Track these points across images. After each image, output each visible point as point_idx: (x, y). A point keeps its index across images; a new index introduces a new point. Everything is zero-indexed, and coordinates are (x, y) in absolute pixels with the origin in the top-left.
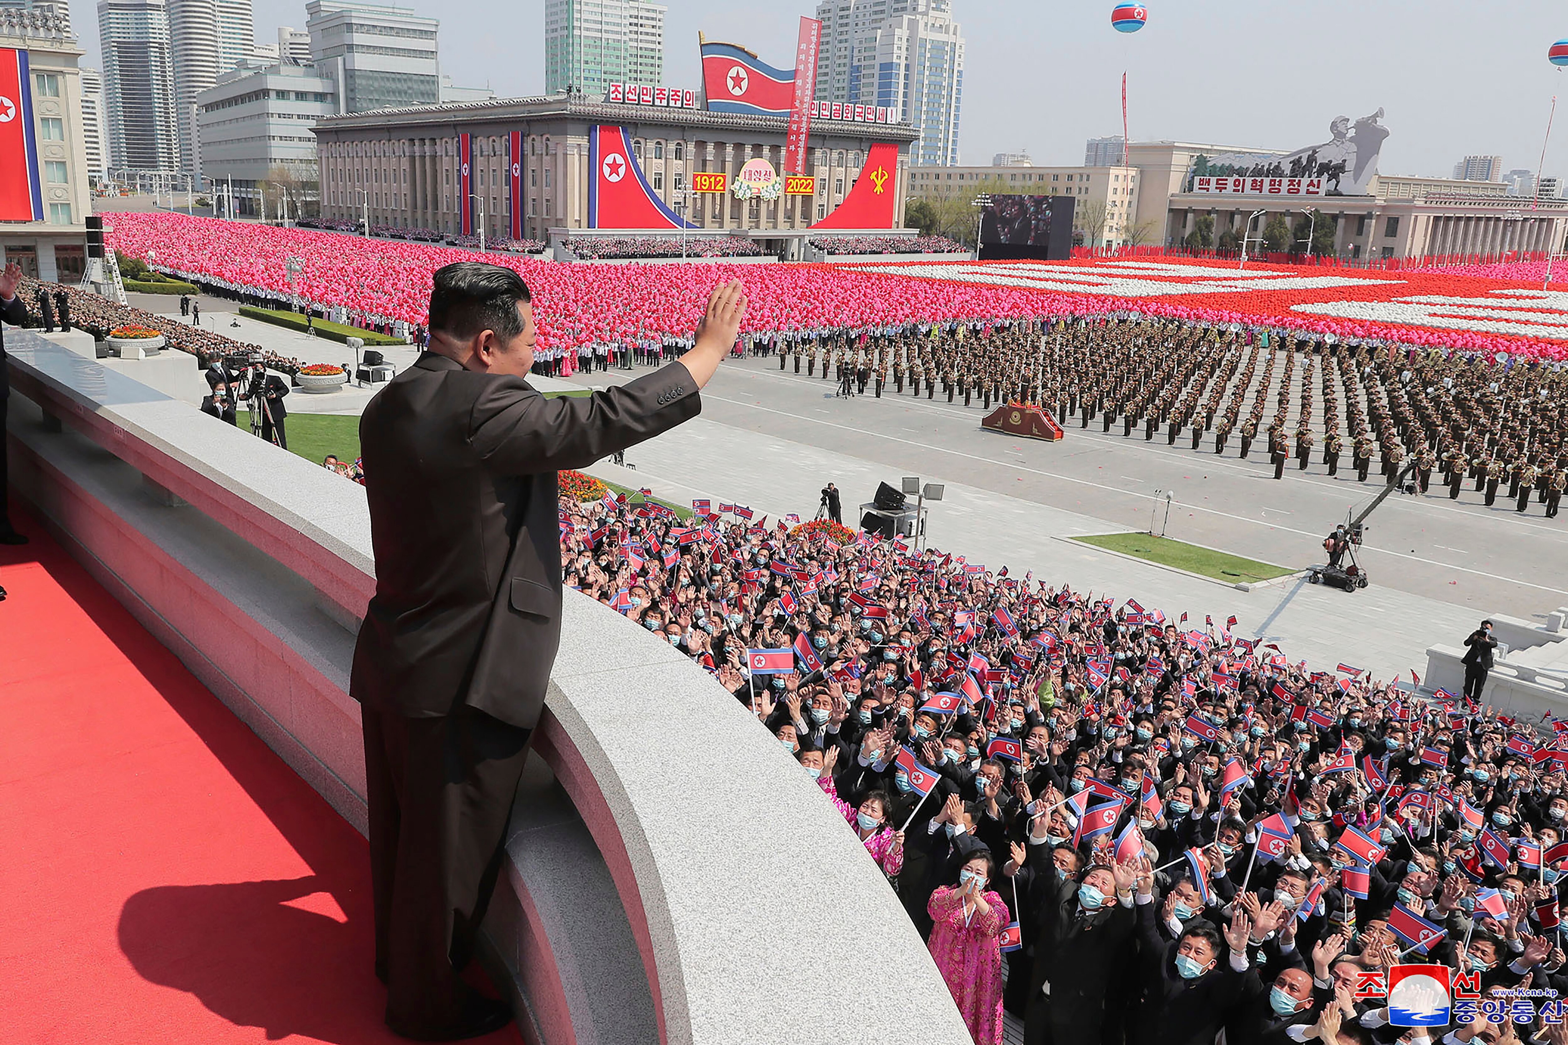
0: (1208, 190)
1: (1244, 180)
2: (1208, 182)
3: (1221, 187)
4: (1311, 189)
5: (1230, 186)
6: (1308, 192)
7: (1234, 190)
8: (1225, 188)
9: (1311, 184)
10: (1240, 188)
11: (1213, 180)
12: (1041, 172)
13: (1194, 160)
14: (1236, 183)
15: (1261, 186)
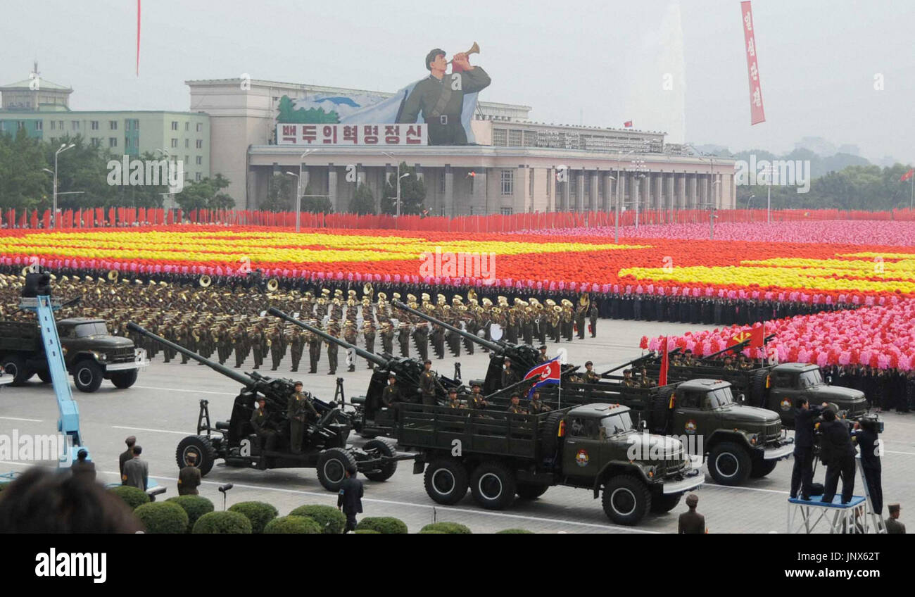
0: (294, 140)
1: (335, 128)
2: (294, 131)
3: (309, 137)
4: (412, 137)
5: (320, 136)
6: (409, 141)
7: (326, 141)
8: (315, 138)
9: (411, 131)
10: (331, 138)
11: (300, 127)
12: (94, 118)
13: (277, 103)
14: (327, 131)
15: (355, 134)
